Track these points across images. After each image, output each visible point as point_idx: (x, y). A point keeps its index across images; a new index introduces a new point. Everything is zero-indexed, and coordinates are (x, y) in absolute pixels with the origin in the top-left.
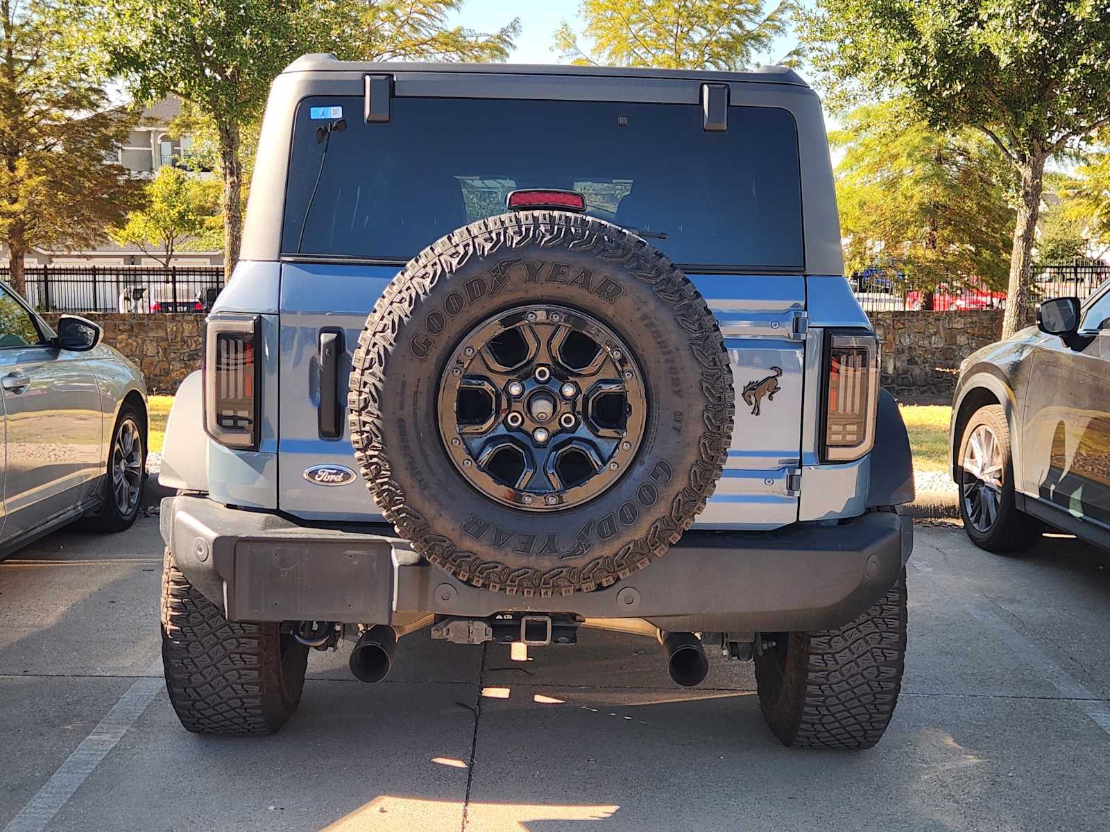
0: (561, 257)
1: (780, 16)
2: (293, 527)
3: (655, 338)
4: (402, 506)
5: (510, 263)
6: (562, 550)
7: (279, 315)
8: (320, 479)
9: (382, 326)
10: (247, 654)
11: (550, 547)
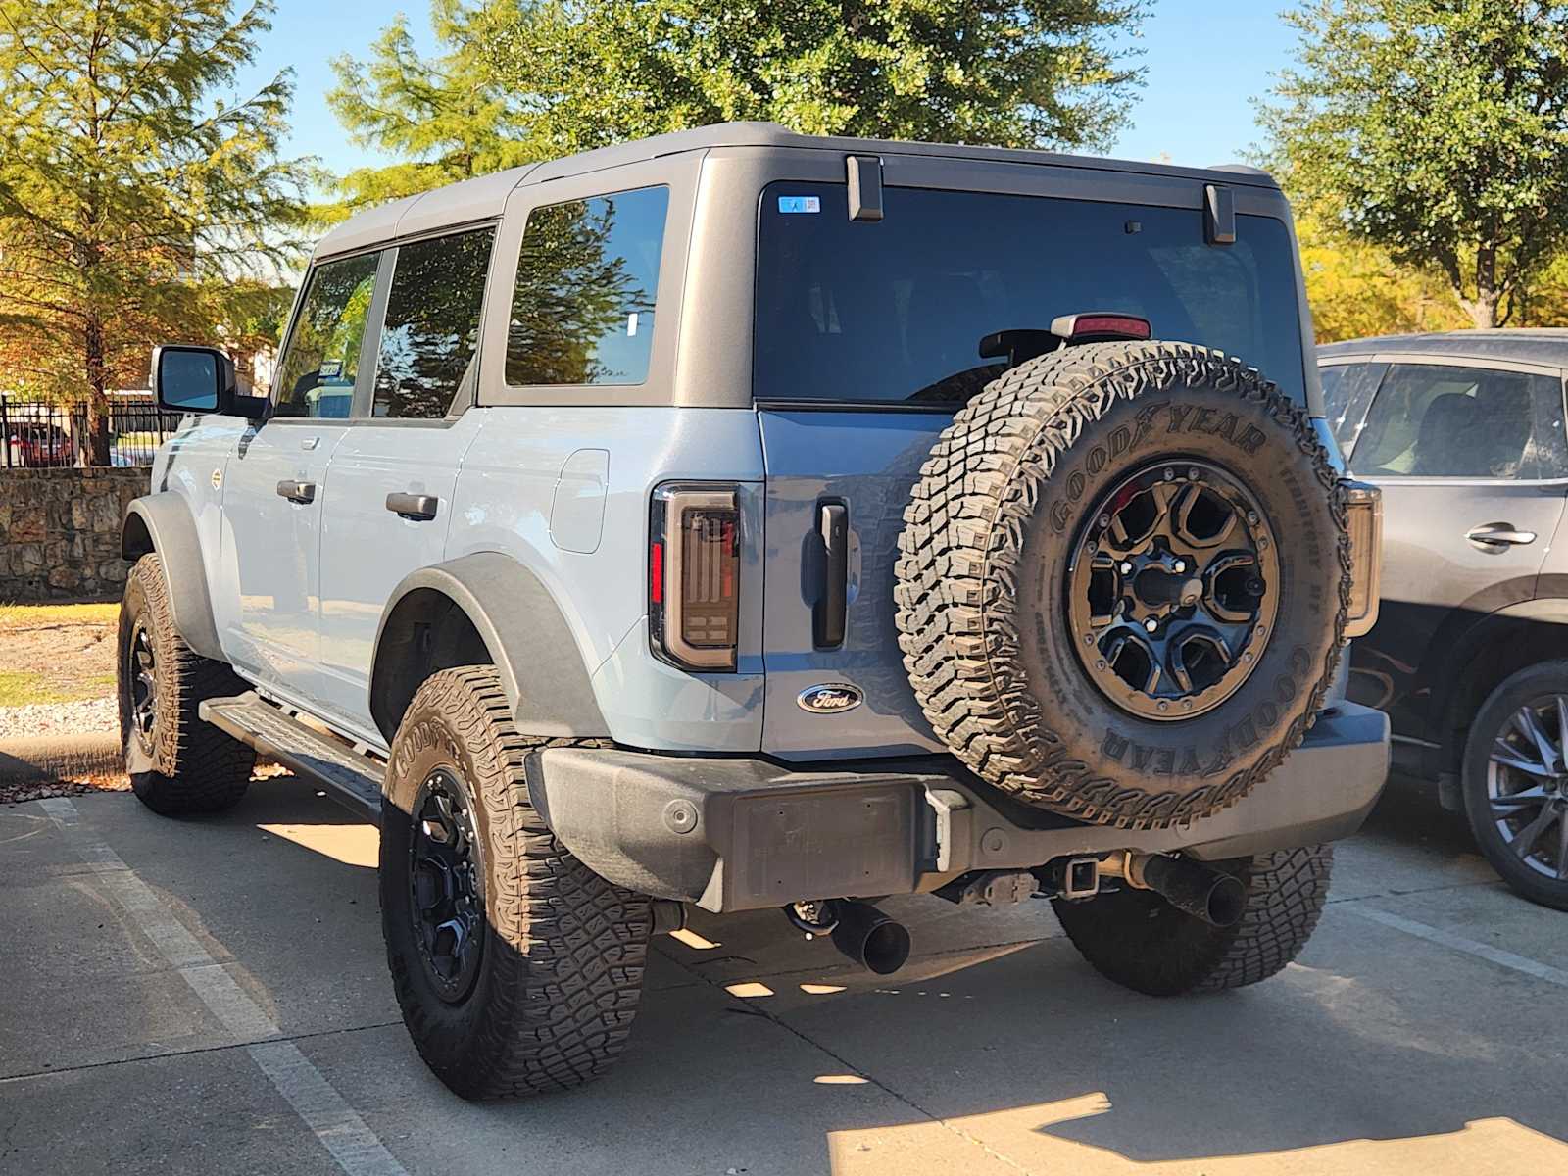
0: (1208, 400)
1: (241, 35)
2: (784, 774)
3: (1294, 496)
4: (1035, 726)
5: (1158, 408)
6: (1203, 767)
7: (765, 482)
8: (820, 704)
9: (1013, 492)
10: (630, 966)
11: (1192, 766)
